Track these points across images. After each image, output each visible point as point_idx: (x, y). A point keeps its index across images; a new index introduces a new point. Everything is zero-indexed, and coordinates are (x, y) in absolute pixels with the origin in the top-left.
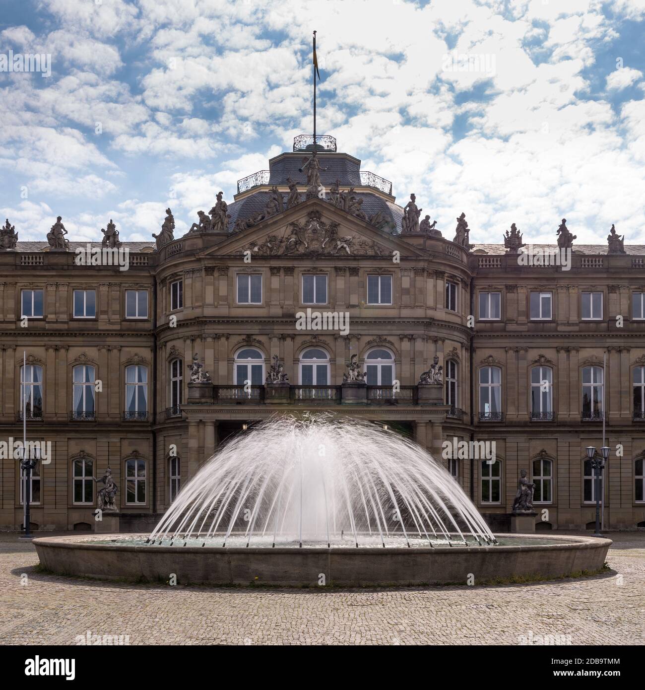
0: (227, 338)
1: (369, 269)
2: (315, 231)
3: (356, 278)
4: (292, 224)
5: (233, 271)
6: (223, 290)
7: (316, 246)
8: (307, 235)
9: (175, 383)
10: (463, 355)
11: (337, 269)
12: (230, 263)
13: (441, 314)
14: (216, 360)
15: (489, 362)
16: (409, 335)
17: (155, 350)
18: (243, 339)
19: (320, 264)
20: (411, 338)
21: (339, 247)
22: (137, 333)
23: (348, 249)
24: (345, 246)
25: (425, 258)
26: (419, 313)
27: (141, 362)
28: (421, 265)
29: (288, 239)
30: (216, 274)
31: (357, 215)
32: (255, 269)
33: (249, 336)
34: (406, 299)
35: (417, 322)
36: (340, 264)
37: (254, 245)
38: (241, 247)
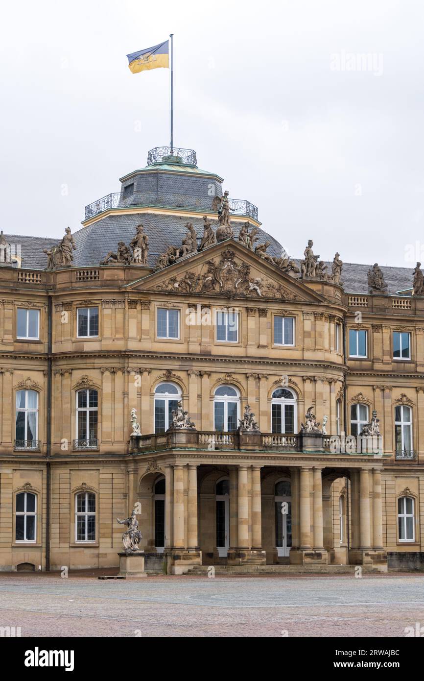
0: (149, 372)
1: (275, 311)
2: (229, 271)
3: (265, 319)
4: (209, 263)
5: (155, 306)
6: (146, 325)
7: (230, 286)
8: (221, 275)
11: (247, 309)
12: (152, 298)
14: (139, 394)
16: (312, 377)
18: (164, 375)
19: (234, 304)
20: (313, 380)
21: (251, 288)
23: (259, 291)
24: (257, 287)
25: (326, 304)
26: (319, 356)
27: (34, 387)
28: (321, 310)
29: (205, 277)
30: (139, 307)
31: (266, 258)
32: (175, 304)
33: (169, 371)
34: (309, 342)
35: (319, 365)
36: (251, 305)
37: (174, 280)
38: (162, 282)
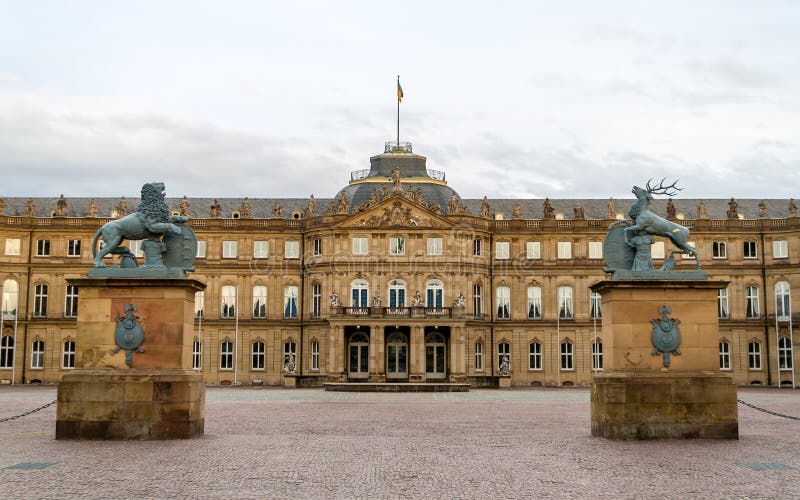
0: (347, 274)
1: (428, 235)
2: (397, 213)
3: (421, 239)
4: (385, 209)
5: (351, 236)
6: (345, 246)
7: (398, 222)
8: (393, 216)
9: (316, 298)
10: (486, 281)
11: (410, 235)
12: (350, 232)
13: (471, 260)
14: (341, 286)
15: (502, 284)
16: (452, 272)
17: (303, 277)
18: (356, 274)
19: (400, 232)
20: (453, 274)
21: (412, 222)
22: (292, 267)
23: (416, 223)
24: (415, 221)
27: (294, 284)
28: (459, 232)
29: (382, 218)
30: (341, 237)
32: (364, 234)
33: (360, 273)
34: (449, 251)
35: (455, 264)
36: (412, 232)
37: (363, 221)
38: (355, 222)
